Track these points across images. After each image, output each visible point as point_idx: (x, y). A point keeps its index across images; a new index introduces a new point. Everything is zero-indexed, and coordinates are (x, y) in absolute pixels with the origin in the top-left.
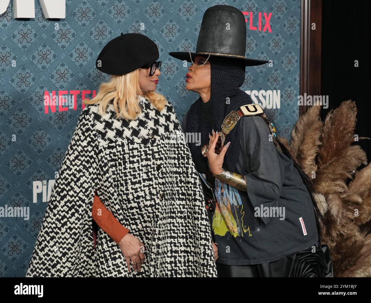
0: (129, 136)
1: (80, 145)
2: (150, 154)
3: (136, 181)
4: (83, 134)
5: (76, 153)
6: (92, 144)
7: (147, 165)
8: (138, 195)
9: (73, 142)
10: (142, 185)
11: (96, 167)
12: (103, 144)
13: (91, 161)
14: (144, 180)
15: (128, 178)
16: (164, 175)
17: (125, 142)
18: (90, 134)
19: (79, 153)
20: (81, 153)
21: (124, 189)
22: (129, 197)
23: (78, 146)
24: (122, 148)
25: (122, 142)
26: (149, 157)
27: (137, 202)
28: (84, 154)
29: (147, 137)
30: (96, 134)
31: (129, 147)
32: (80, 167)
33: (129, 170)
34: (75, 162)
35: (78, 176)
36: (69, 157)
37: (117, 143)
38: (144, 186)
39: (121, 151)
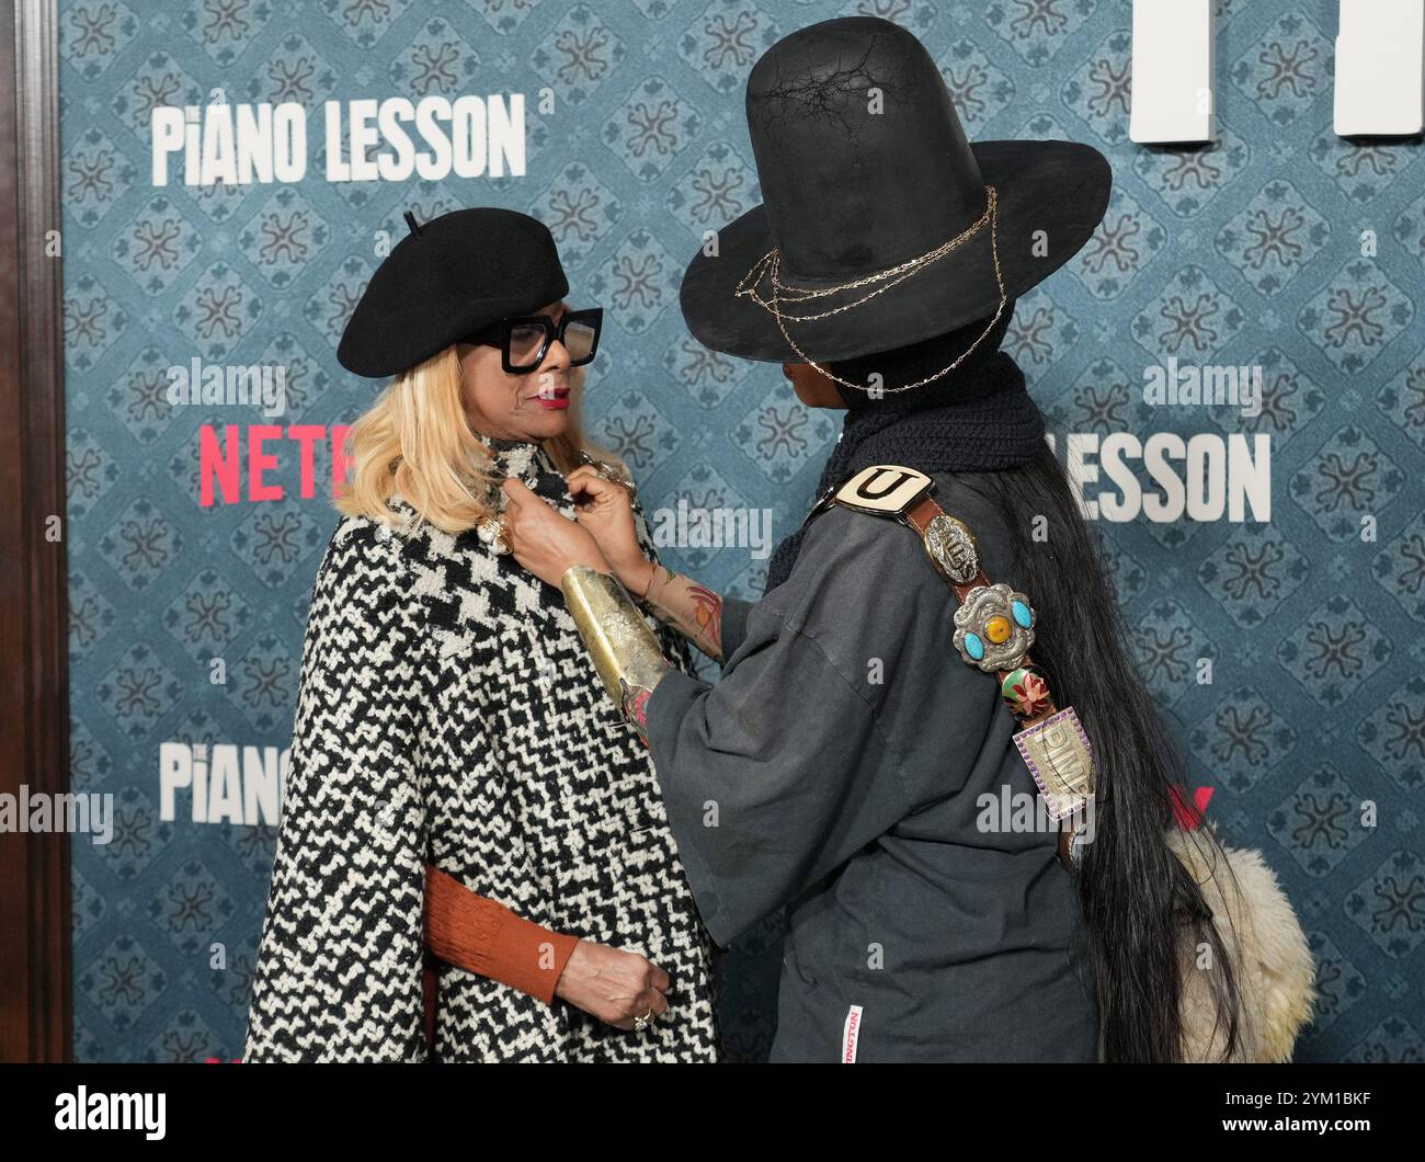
0: (535, 607)
1: (365, 661)
3: (589, 778)
4: (371, 617)
5: (356, 696)
6: (409, 652)
8: (600, 832)
9: (334, 658)
10: (612, 791)
12: (454, 646)
13: (416, 722)
14: (618, 772)
15: (557, 768)
17: (530, 629)
18: (397, 617)
19: (366, 692)
20: (374, 694)
21: (545, 814)
22: (566, 842)
23: (358, 669)
24: (526, 654)
27: (595, 859)
28: (387, 695)
30: (421, 612)
31: (544, 648)
32: (380, 749)
33: (558, 737)
34: (359, 731)
35: (378, 785)
36: (331, 719)
37: (504, 637)
38: (621, 795)
39: (521, 666)
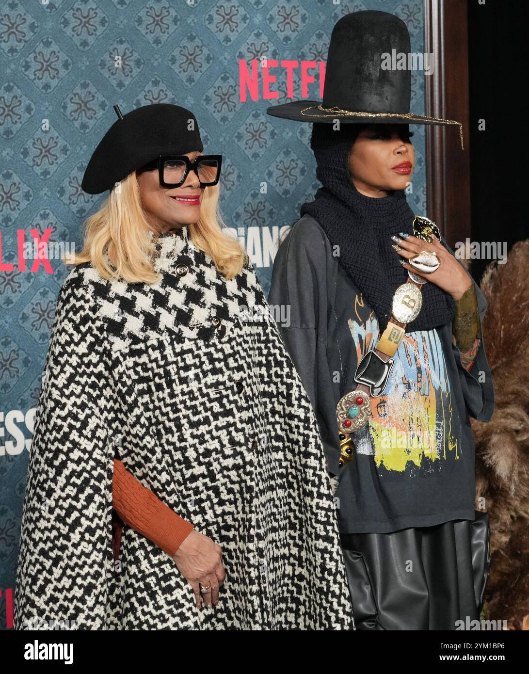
0: (171, 325)
1: (73, 352)
2: (219, 360)
3: (199, 420)
4: (77, 328)
5: (69, 370)
6: (97, 347)
7: (217, 384)
8: (206, 449)
9: (58, 350)
10: (213, 426)
11: (111, 397)
12: (119, 345)
13: (101, 385)
14: (216, 416)
15: (180, 414)
16: (251, 403)
17: (165, 338)
18: (90, 328)
19: (74, 368)
20: (78, 369)
21: (175, 439)
22: (187, 455)
23: (70, 355)
24: (161, 353)
25: (158, 339)
26: (217, 365)
27: (205, 463)
28: (84, 371)
29: (207, 325)
30: (102, 326)
31: (174, 349)
32: (82, 398)
33: (181, 398)
34: (71, 388)
35: (82, 416)
36: (56, 382)
37: (149, 343)
38: (218, 428)
39: (159, 359)
